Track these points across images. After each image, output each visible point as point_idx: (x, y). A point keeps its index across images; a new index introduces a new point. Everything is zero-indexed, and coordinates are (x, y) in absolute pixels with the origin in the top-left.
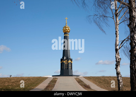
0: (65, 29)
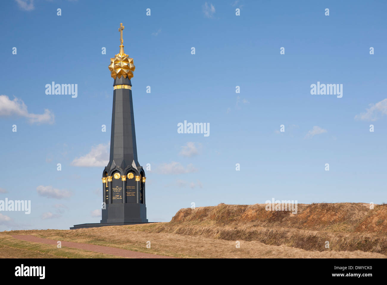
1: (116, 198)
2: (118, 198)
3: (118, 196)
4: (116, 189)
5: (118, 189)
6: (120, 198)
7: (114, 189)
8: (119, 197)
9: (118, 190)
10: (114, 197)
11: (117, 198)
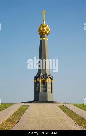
0: (41, 29)
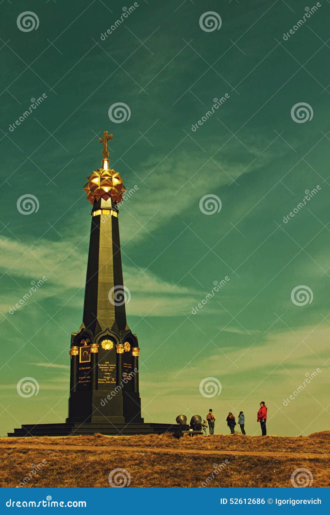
1: (104, 381)
2: (109, 382)
3: (108, 378)
4: (105, 366)
5: (109, 367)
6: (112, 382)
7: (102, 366)
8: (110, 380)
9: (107, 368)
10: (101, 380)
11: (107, 381)
